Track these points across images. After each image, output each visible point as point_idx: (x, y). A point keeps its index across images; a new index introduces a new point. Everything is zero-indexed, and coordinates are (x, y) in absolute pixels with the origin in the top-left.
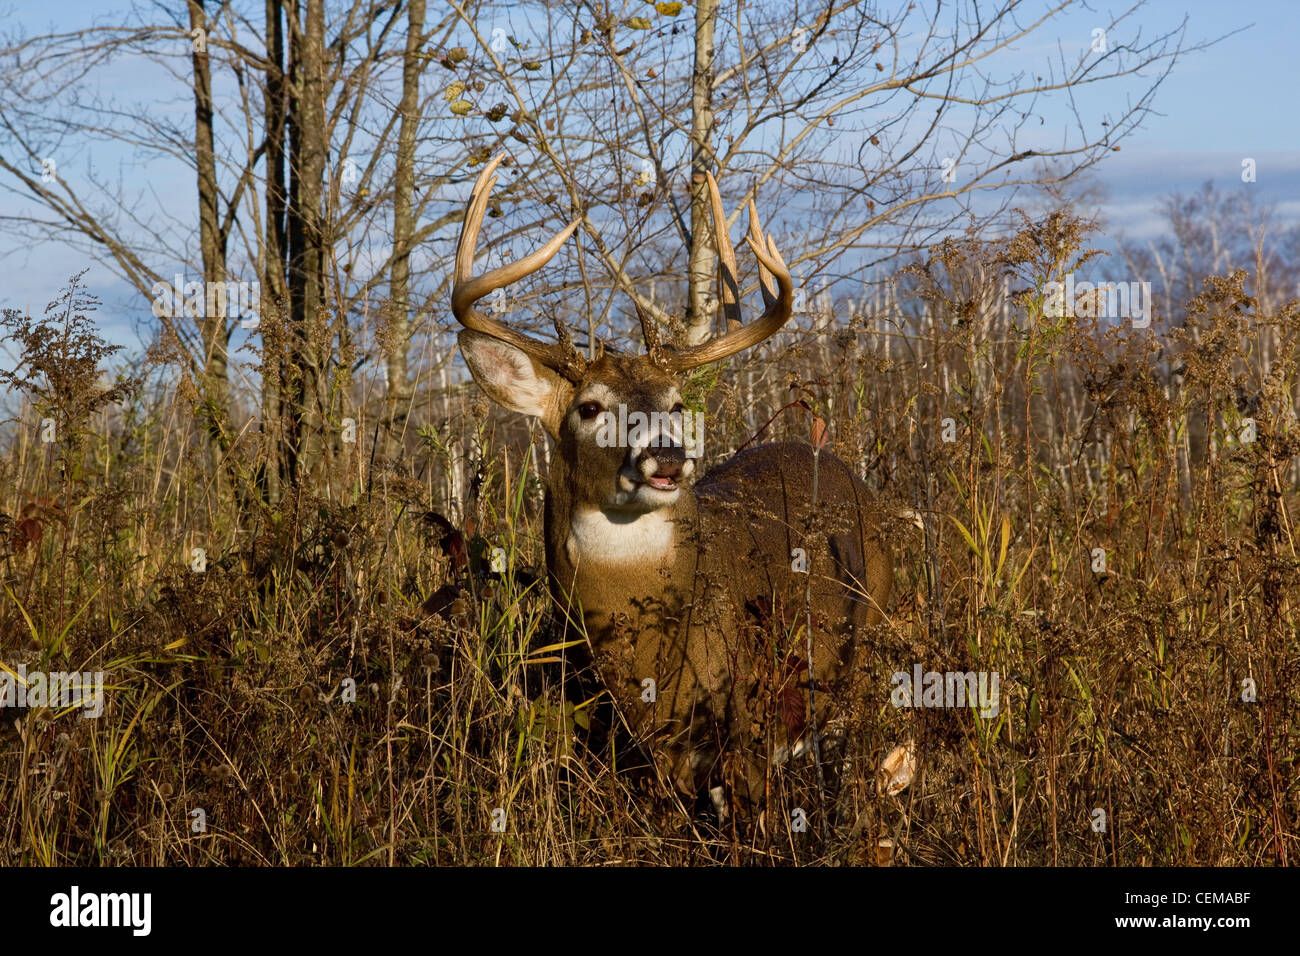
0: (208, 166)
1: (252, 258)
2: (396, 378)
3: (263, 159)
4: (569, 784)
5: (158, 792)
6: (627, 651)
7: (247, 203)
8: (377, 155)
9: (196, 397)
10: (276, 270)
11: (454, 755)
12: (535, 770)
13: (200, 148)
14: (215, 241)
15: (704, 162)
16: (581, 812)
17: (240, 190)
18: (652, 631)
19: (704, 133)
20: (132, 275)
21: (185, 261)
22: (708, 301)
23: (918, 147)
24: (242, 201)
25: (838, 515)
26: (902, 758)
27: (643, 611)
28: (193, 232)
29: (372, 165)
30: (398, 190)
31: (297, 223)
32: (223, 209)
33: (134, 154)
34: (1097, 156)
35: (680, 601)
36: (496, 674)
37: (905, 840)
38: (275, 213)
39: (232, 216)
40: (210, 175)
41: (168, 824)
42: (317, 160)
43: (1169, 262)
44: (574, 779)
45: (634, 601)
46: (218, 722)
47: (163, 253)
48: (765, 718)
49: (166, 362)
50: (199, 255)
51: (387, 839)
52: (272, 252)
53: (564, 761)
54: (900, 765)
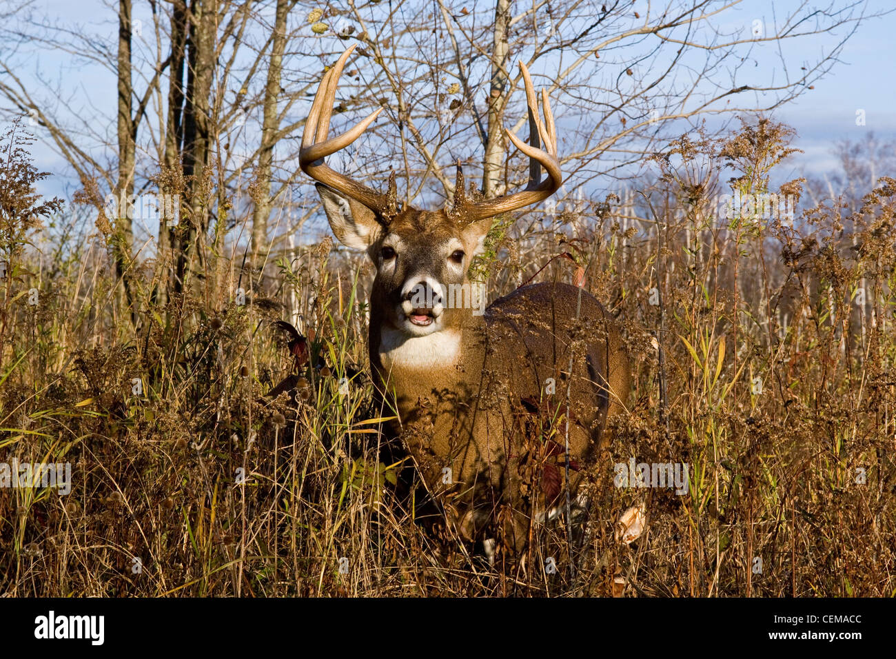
0: (126, 73)
1: (155, 144)
2: (258, 239)
3: (167, 70)
4: (379, 523)
5: (64, 510)
6: (428, 428)
7: (154, 102)
8: (253, 71)
9: (109, 230)
10: (172, 154)
11: (292, 500)
12: (353, 511)
13: (121, 59)
14: (128, 129)
15: (500, 81)
16: (387, 547)
17: (149, 92)
18: (447, 415)
19: (501, 58)
20: (65, 152)
21: (106, 143)
22: (497, 186)
23: (662, 78)
24: (151, 100)
25: (597, 328)
26: (635, 516)
27: (440, 400)
28: (112, 121)
29: (249, 78)
30: (268, 98)
31: (190, 118)
32: (136, 106)
33: (72, 62)
34: (797, 92)
35: (469, 392)
36: (327, 440)
37: (634, 579)
38: (174, 110)
39: (142, 111)
40: (127, 80)
41: (72, 537)
42: (208, 72)
43: (838, 190)
44: (383, 521)
45: (434, 391)
46: (113, 464)
47: (90, 135)
48: (532, 480)
49: (88, 203)
50: (116, 139)
51: (238, 556)
52: (171, 141)
53: (376, 505)
54: (634, 523)
